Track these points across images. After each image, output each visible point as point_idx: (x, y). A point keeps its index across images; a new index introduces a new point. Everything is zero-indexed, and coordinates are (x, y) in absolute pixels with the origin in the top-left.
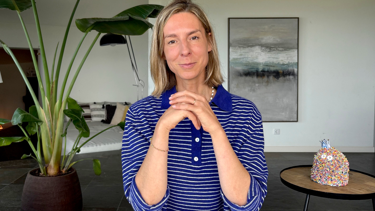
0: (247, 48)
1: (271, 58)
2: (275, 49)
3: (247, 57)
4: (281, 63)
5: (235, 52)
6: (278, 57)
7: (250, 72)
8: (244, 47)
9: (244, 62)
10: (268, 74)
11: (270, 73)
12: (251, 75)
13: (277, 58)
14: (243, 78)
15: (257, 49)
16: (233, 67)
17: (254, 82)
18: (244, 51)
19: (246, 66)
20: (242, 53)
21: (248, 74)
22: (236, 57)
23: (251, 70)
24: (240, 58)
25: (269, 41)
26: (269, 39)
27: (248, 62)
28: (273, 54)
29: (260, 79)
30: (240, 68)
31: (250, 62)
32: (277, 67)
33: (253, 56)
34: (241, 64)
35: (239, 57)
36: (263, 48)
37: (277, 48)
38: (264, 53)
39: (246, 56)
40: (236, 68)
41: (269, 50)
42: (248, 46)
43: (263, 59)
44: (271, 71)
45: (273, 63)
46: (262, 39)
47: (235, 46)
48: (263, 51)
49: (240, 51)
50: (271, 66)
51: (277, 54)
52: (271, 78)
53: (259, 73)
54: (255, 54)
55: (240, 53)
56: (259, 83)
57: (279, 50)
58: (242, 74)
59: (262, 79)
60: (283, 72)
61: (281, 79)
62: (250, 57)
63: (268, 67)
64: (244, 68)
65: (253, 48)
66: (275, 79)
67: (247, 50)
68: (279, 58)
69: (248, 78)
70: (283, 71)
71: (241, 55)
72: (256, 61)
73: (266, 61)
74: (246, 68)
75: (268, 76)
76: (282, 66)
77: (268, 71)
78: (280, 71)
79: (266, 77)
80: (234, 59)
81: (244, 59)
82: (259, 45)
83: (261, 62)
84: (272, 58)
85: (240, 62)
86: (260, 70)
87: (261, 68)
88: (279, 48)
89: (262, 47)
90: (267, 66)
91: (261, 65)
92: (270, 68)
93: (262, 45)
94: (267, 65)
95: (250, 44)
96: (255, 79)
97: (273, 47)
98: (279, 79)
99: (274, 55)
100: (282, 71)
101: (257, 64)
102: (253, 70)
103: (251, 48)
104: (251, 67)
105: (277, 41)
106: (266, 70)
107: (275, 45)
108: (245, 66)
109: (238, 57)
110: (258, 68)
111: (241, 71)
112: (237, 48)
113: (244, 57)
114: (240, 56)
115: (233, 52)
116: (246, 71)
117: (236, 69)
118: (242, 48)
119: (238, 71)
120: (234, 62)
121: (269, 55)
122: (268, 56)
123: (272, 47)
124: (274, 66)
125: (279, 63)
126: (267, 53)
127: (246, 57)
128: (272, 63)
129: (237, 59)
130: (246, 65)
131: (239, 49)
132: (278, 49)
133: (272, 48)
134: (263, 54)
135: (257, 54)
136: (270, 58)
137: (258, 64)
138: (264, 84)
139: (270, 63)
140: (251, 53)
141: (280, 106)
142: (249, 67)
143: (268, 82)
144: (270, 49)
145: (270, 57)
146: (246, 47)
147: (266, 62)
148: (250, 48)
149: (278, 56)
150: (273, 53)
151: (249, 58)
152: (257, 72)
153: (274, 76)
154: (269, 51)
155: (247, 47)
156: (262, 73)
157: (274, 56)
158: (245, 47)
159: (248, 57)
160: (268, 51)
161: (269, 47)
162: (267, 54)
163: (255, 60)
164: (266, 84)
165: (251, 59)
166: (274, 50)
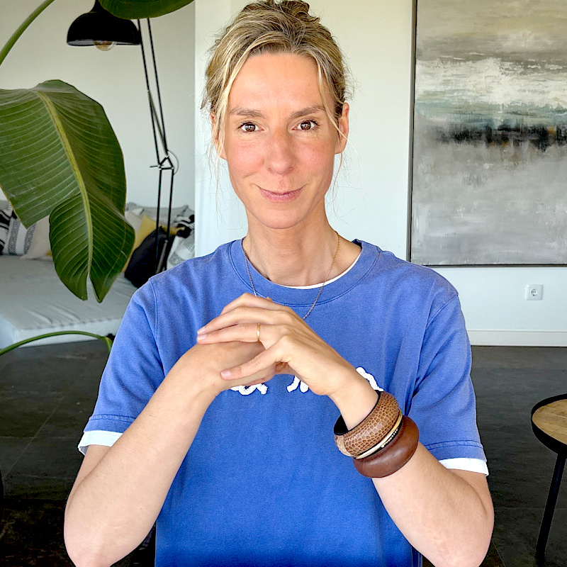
0: (462, 63)
1: (527, 92)
2: (539, 67)
3: (462, 88)
4: (554, 105)
5: (430, 74)
6: (546, 90)
7: (470, 131)
8: (454, 61)
9: (455, 103)
10: (518, 136)
11: (522, 133)
12: (472, 137)
13: (543, 92)
14: (452, 148)
15: (490, 68)
16: (425, 116)
17: (479, 158)
18: (455, 72)
19: (460, 113)
20: (449, 78)
21: (462, 136)
22: (432, 88)
23: (473, 125)
24: (444, 93)
25: (523, 45)
26: (522, 38)
27: (466, 101)
28: (534, 80)
29: (495, 149)
30: (444, 120)
31: (471, 102)
32: (541, 117)
33: (478, 87)
34: (446, 107)
35: (442, 88)
36: (507, 64)
37: (543, 65)
38: (508, 78)
40: (431, 119)
41: (522, 70)
42: (467, 59)
43: (505, 95)
44: (526, 128)
45: (532, 105)
46: (505, 38)
47: (431, 59)
48: (507, 72)
49: (445, 72)
50: (527, 115)
51: (545, 81)
52: (526, 146)
53: (494, 133)
54: (483, 79)
55: (444, 76)
56: (491, 160)
57: (548, 70)
58: (447, 135)
59: (501, 150)
60: (557, 131)
61: (553, 149)
62: (471, 88)
63: (519, 117)
64: (453, 120)
65: (479, 65)
66: (537, 150)
67: (463, 68)
68: (549, 92)
69: (464, 147)
70: (558, 128)
71: (446, 82)
72: (485, 99)
73: (513, 100)
74: (458, 121)
75: (517, 143)
76: (557, 114)
77: (517, 130)
78: (549, 128)
79: (512, 144)
80: (428, 94)
81: (455, 94)
82: (496, 55)
83: (500, 102)
84: (529, 91)
85: (443, 101)
87: (498, 122)
88: (549, 63)
89: (503, 60)
90: (515, 113)
91: (499, 110)
92: (523, 119)
93: (503, 57)
94: (515, 110)
95: (471, 53)
96: (482, 148)
97: (534, 61)
98: (547, 150)
99: (536, 83)
100: (555, 129)
101: (489, 109)
102: (477, 125)
103: (474, 65)
104: (472, 117)
105: (545, 45)
106: (513, 125)
107: (540, 54)
108: (457, 113)
109: (439, 90)
110: (490, 120)
111: (446, 129)
112: (436, 62)
113: (454, 88)
115: (425, 73)
116: (459, 126)
117: (431, 122)
118: (449, 65)
119: (437, 128)
120: (426, 102)
121: (522, 83)
122: (518, 87)
123: (530, 60)
124: (533, 115)
125: (547, 106)
126: (518, 78)
127: (459, 88)
128: (530, 106)
129: (435, 93)
130: (460, 111)
131: (441, 65)
132: (547, 66)
133: (532, 64)
134: (505, 79)
135: (489, 80)
136: (525, 91)
137: (492, 108)
138: (506, 163)
139: (524, 105)
140: (474, 78)
141: (547, 223)
142: (468, 117)
143: (516, 158)
144: (526, 68)
145: (523, 88)
146: (460, 61)
148: (471, 62)
149: (546, 87)
150: (533, 78)
151: (469, 90)
152: (489, 129)
153: (533, 141)
154: (521, 74)
155: (464, 61)
156: (500, 132)
157: (534, 86)
159: (464, 90)
160: (519, 72)
161: (523, 62)
162: (517, 82)
163: (483, 97)
164: (512, 163)
165: (474, 94)
166: (535, 70)
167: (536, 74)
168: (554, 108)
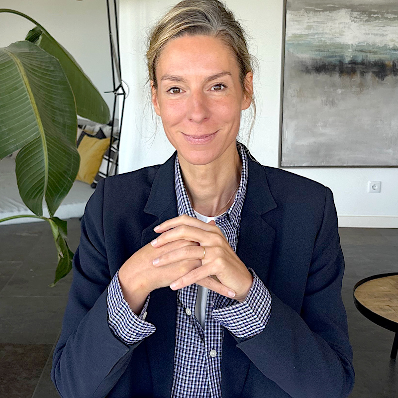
0: (321, 13)
1: (370, 35)
2: (380, 16)
3: (321, 32)
4: (391, 45)
5: (296, 21)
6: (385, 33)
7: (327, 64)
8: (315, 11)
9: (316, 43)
10: (363, 69)
11: (366, 65)
13: (383, 35)
14: (312, 77)
15: (343, 16)
16: (293, 53)
17: (334, 85)
18: (316, 19)
19: (320, 51)
20: (312, 24)
21: (321, 68)
22: (298, 32)
23: (329, 59)
24: (307, 35)
27: (324, 42)
28: (376, 26)
29: (346, 79)
30: (307, 56)
31: (328, 42)
32: (381, 54)
33: (334, 31)
34: (309, 46)
36: (356, 14)
37: (382, 14)
38: (356, 24)
39: (320, 30)
40: (297, 55)
41: (367, 18)
42: (325, 10)
43: (354, 37)
44: (369, 62)
47: (298, 9)
48: (356, 20)
49: (308, 19)
50: (370, 52)
51: (384, 26)
52: (369, 76)
53: (345, 66)
54: (337, 25)
55: (308, 23)
56: (343, 87)
57: (387, 18)
58: (310, 68)
59: (350, 79)
60: (393, 65)
61: (389, 78)
62: (328, 32)
63: (364, 54)
64: (314, 56)
65: (334, 14)
66: (377, 79)
67: (322, 16)
68: (387, 35)
69: (322, 77)
70: (394, 63)
71: (309, 27)
72: (339, 40)
73: (360, 41)
74: (318, 56)
75: (363, 74)
76: (393, 52)
77: (363, 63)
78: (386, 62)
79: (359, 75)
80: (295, 36)
81: (316, 36)
82: (347, 7)
83: (350, 43)
84: (372, 34)
85: (306, 42)
86: (347, 60)
87: (348, 56)
88: (388, 13)
89: (352, 11)
90: (362, 51)
91: (349, 48)
92: (367, 56)
93: (352, 8)
94: (362, 49)
95: (328, 5)
96: (336, 78)
97: (376, 11)
98: (385, 79)
99: (378, 28)
100: (391, 64)
101: (342, 48)
102: (332, 60)
103: (330, 14)
104: (328, 54)
106: (359, 60)
107: (381, 6)
108: (317, 51)
109: (304, 33)
110: (342, 56)
111: (309, 63)
112: (302, 12)
113: (315, 32)
114: (306, 31)
115: (293, 20)
116: (318, 61)
117: (298, 58)
118: (311, 14)
119: (302, 62)
120: (294, 42)
121: (366, 28)
122: (364, 32)
123: (373, 10)
124: (375, 53)
125: (385, 45)
126: (363, 25)
127: (319, 32)
128: (373, 46)
129: (301, 36)
130: (319, 49)
131: (306, 14)
132: (386, 15)
133: (375, 13)
134: (354, 25)
135: (341, 26)
137: (344, 47)
138: (354, 89)
139: (368, 45)
140: (330, 24)
141: (384, 135)
142: (325, 54)
143: (362, 85)
144: (370, 16)
145: (367, 32)
146: (320, 11)
147: (359, 43)
148: (328, 12)
149: (385, 31)
150: (375, 24)
151: (326, 34)
152: (341, 63)
153: (374, 73)
154: (366, 21)
155: (323, 11)
156: (350, 66)
157: (375, 30)
158: (317, 11)
159: (323, 33)
160: (364, 20)
161: (367, 12)
162: (363, 27)
163: (337, 39)
164: (358, 89)
165: (331, 36)
166: (376, 18)
167: (377, 21)
168: (391, 47)
